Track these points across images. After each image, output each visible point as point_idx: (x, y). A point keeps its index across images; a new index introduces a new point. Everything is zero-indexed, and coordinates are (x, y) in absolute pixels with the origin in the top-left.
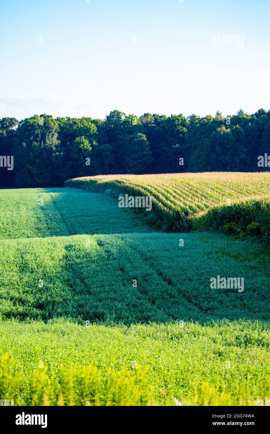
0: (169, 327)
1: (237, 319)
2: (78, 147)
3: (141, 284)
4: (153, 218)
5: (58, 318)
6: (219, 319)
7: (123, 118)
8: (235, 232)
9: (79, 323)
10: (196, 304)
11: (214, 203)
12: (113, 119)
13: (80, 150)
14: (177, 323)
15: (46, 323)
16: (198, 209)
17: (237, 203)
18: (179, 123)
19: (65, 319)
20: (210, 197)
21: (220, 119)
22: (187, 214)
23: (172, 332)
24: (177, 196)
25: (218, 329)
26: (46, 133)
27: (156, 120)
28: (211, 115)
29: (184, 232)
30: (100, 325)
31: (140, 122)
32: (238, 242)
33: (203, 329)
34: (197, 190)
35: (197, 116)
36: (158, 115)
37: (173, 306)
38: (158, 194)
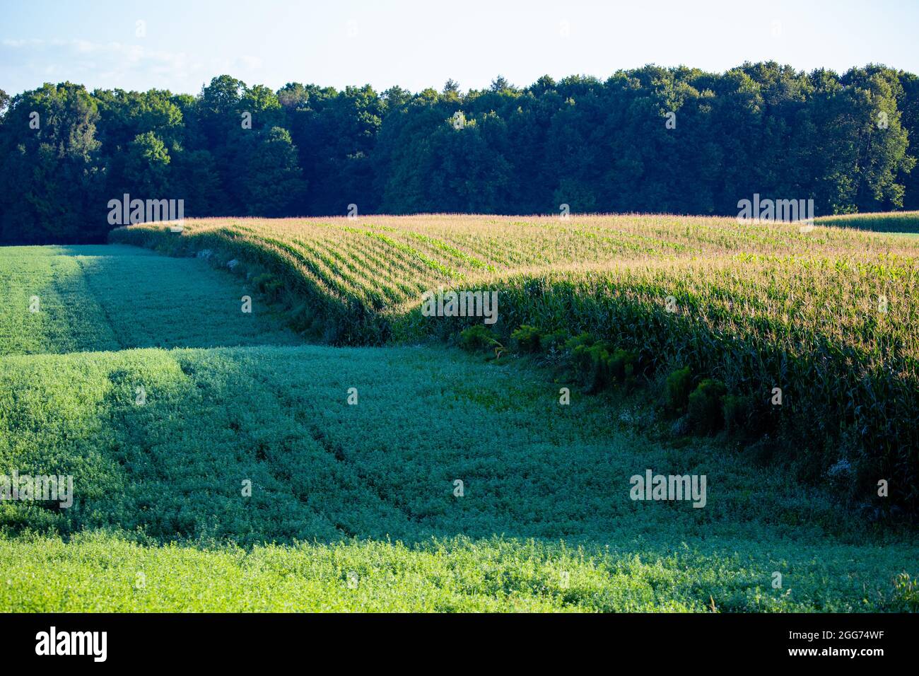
0: (338, 553)
1: (489, 537)
2: (139, 156)
3: (275, 458)
4: (303, 313)
5: (93, 531)
6: (449, 535)
7: (240, 92)
8: (485, 345)
9: (139, 543)
10: (397, 503)
11: (438, 281)
12: (219, 95)
13: (145, 164)
14: (356, 544)
15: (66, 541)
16: (402, 295)
17: (490, 281)
18: (364, 106)
19: (108, 533)
20: (431, 268)
21: (454, 98)
22: (378, 305)
23: (344, 563)
24: (357, 266)
25: (446, 556)
26: (71, 124)
27: (313, 99)
28: (433, 89)
29: (372, 345)
30: (186, 547)
31: (277, 103)
32: (490, 367)
33: (412, 556)
34: (401, 252)
35: (403, 90)
36: (318, 87)
37: (347, 507)
38: (315, 261)
